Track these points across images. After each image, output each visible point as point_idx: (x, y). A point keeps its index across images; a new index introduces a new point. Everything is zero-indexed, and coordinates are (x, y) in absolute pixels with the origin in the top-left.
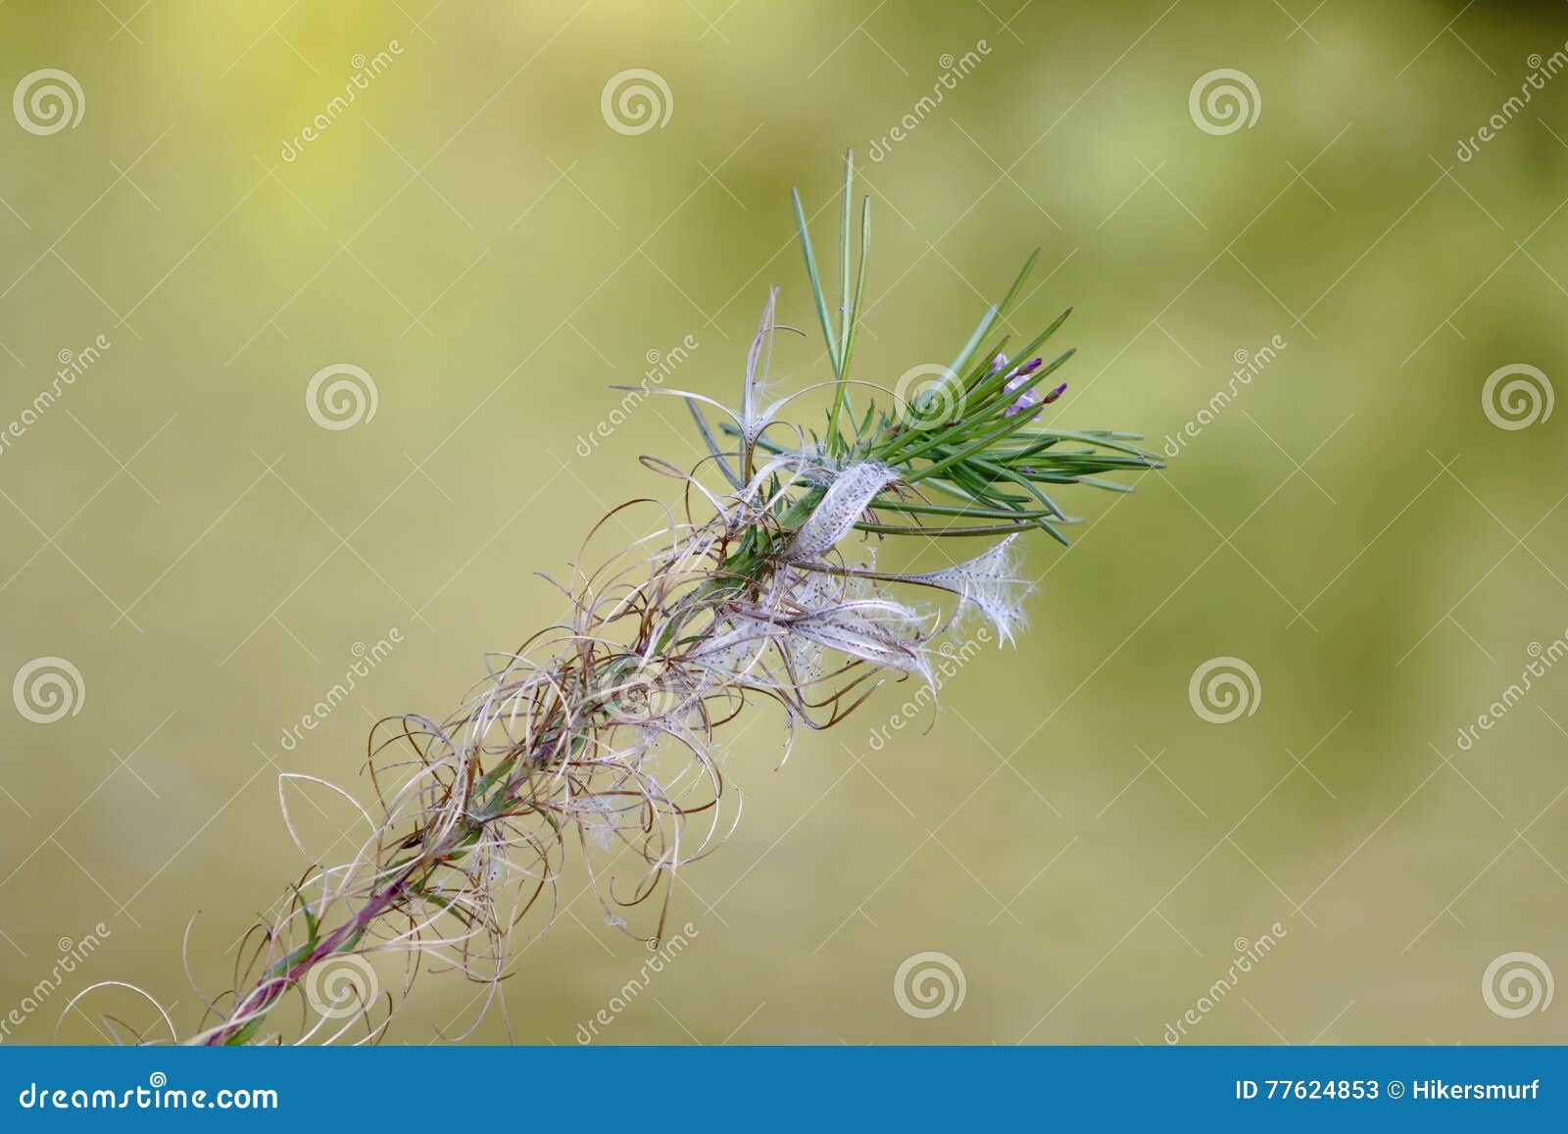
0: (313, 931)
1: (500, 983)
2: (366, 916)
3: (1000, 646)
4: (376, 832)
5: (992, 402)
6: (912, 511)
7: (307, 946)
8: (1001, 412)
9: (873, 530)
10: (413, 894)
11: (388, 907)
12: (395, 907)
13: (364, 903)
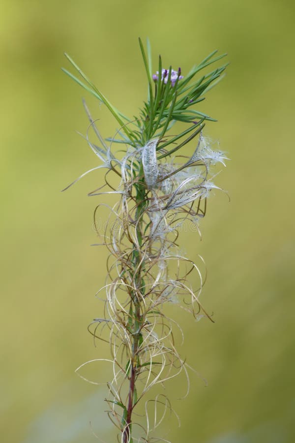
0: (122, 405)
1: (186, 364)
2: (132, 386)
3: (225, 166)
4: (114, 362)
5: (165, 88)
6: (172, 142)
7: (124, 411)
8: (170, 86)
9: (167, 155)
10: (139, 368)
11: (136, 377)
12: (138, 375)
13: (128, 382)
